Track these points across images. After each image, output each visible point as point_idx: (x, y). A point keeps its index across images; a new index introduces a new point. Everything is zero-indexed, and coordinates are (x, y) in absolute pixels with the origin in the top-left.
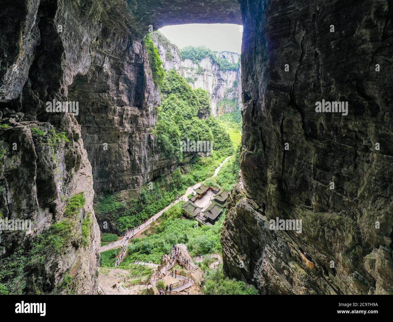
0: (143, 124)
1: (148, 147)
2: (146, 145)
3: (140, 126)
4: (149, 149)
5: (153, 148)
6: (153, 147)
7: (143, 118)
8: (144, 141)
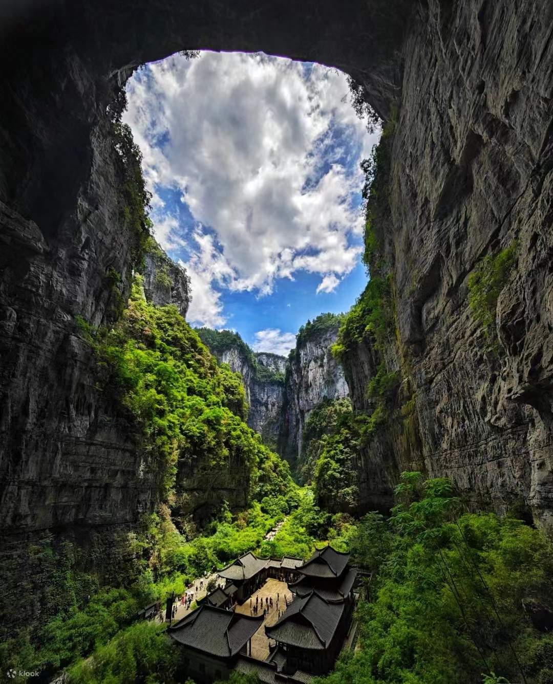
0: (49, 288)
1: (52, 374)
2: (40, 362)
3: (33, 286)
4: (51, 388)
5: (70, 388)
6: (71, 382)
7: (54, 267)
8: (38, 348)
